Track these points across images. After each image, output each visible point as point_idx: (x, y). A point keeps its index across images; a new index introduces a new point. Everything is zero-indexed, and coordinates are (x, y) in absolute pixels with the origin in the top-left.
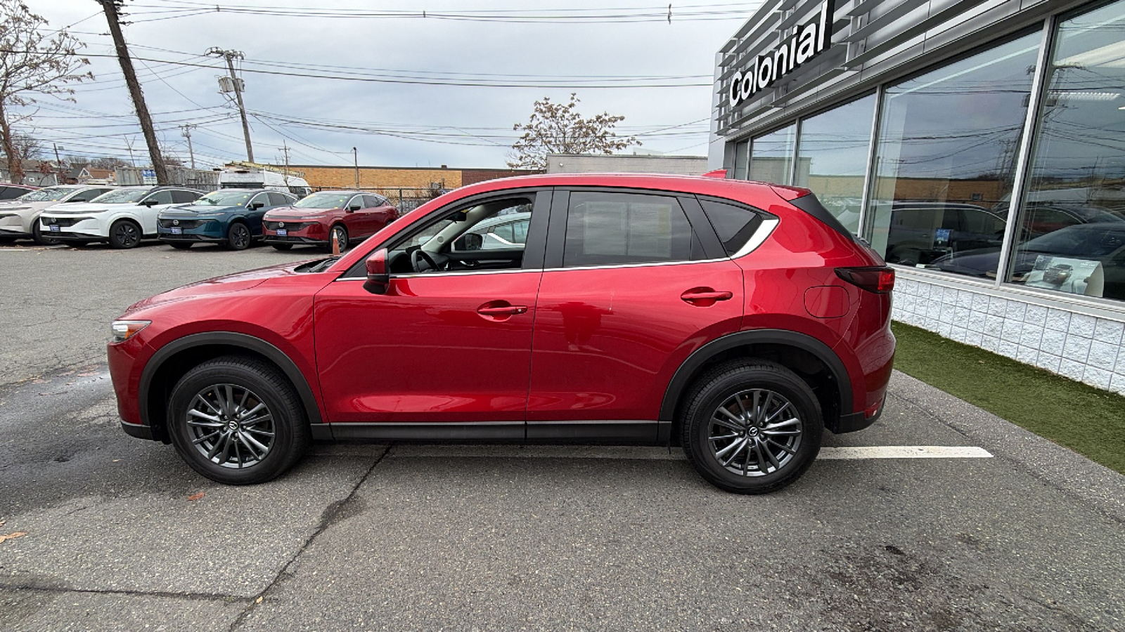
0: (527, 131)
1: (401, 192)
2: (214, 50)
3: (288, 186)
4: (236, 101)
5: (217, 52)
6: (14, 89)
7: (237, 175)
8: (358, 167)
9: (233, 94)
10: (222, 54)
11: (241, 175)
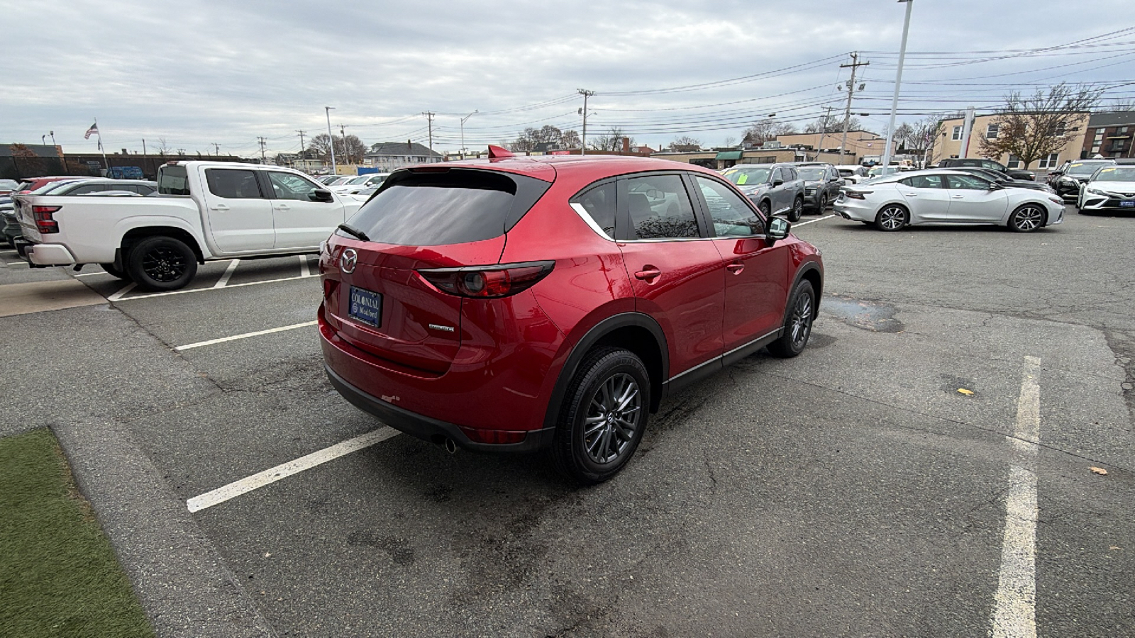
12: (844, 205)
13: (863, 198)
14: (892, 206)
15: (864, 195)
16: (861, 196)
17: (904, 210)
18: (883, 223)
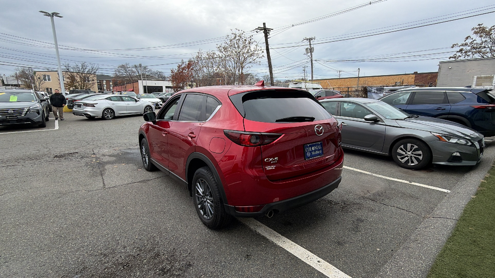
0: (461, 47)
1: (348, 88)
2: (305, 39)
3: (306, 88)
4: (310, 56)
5: (306, 39)
6: (246, 64)
7: (294, 85)
8: (359, 77)
9: (309, 54)
10: (307, 39)
11: (295, 85)
12: (84, 110)
13: (94, 106)
14: (107, 109)
15: (94, 105)
16: (93, 105)
17: (112, 111)
18: (106, 117)
